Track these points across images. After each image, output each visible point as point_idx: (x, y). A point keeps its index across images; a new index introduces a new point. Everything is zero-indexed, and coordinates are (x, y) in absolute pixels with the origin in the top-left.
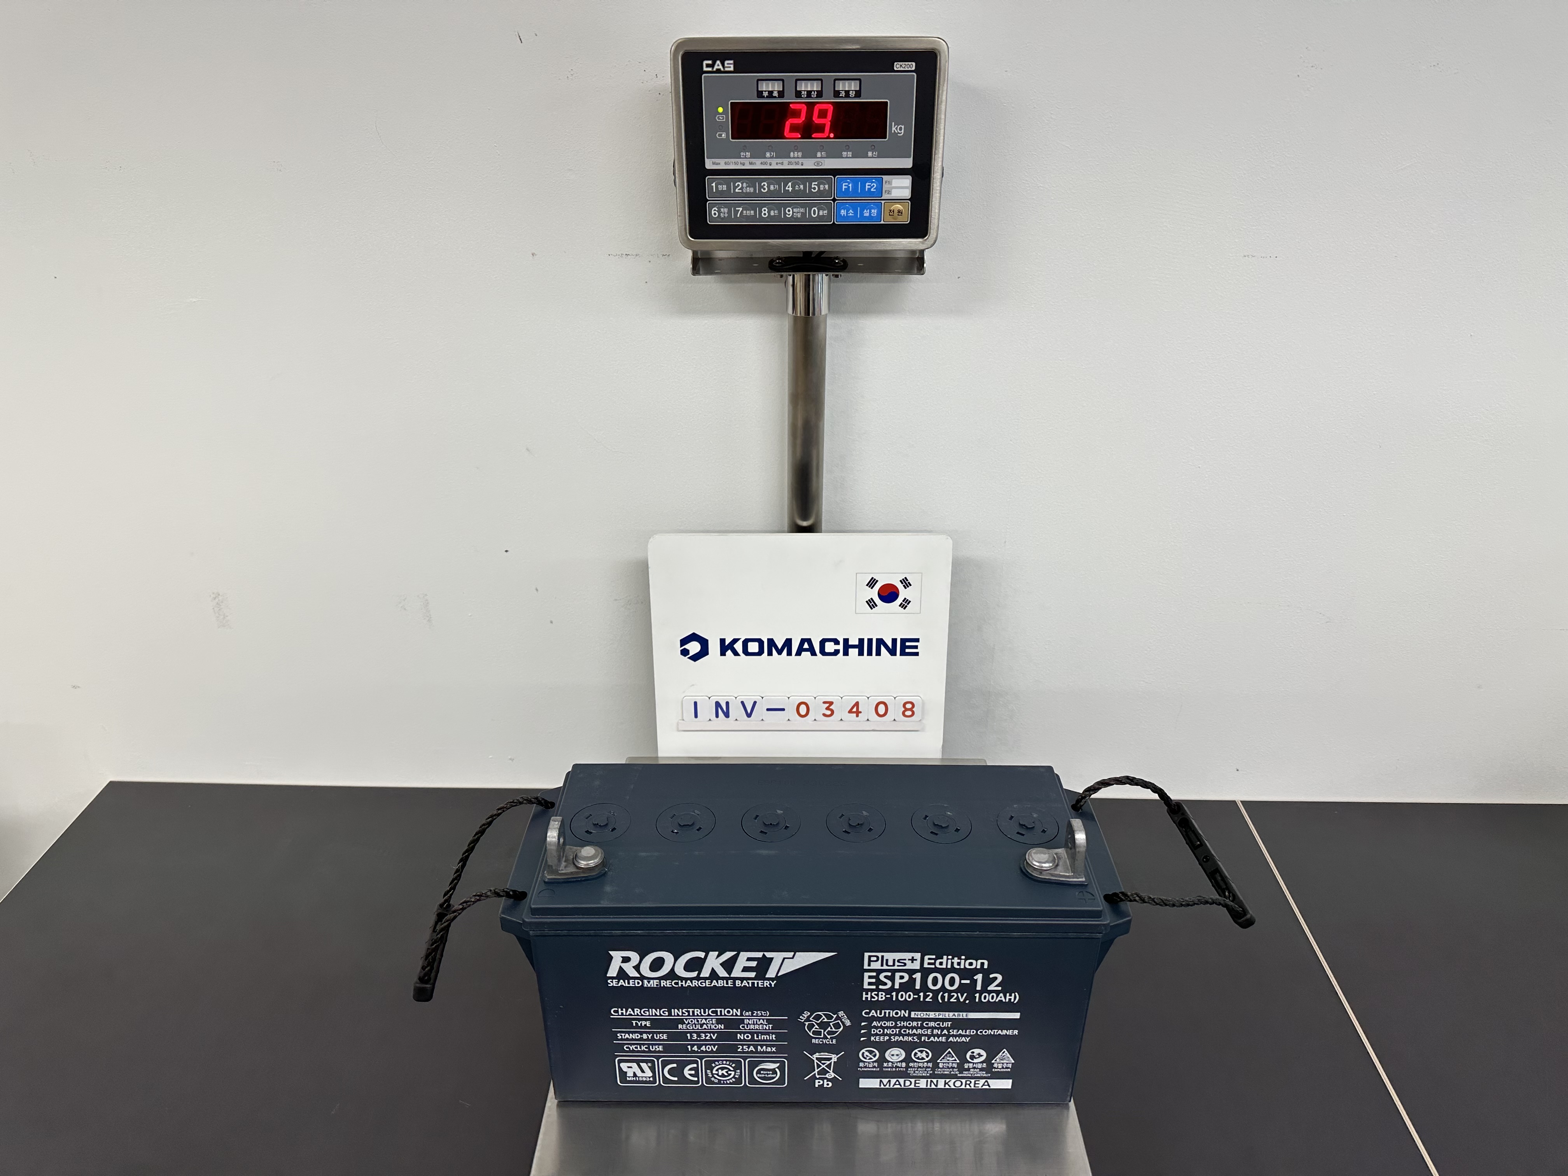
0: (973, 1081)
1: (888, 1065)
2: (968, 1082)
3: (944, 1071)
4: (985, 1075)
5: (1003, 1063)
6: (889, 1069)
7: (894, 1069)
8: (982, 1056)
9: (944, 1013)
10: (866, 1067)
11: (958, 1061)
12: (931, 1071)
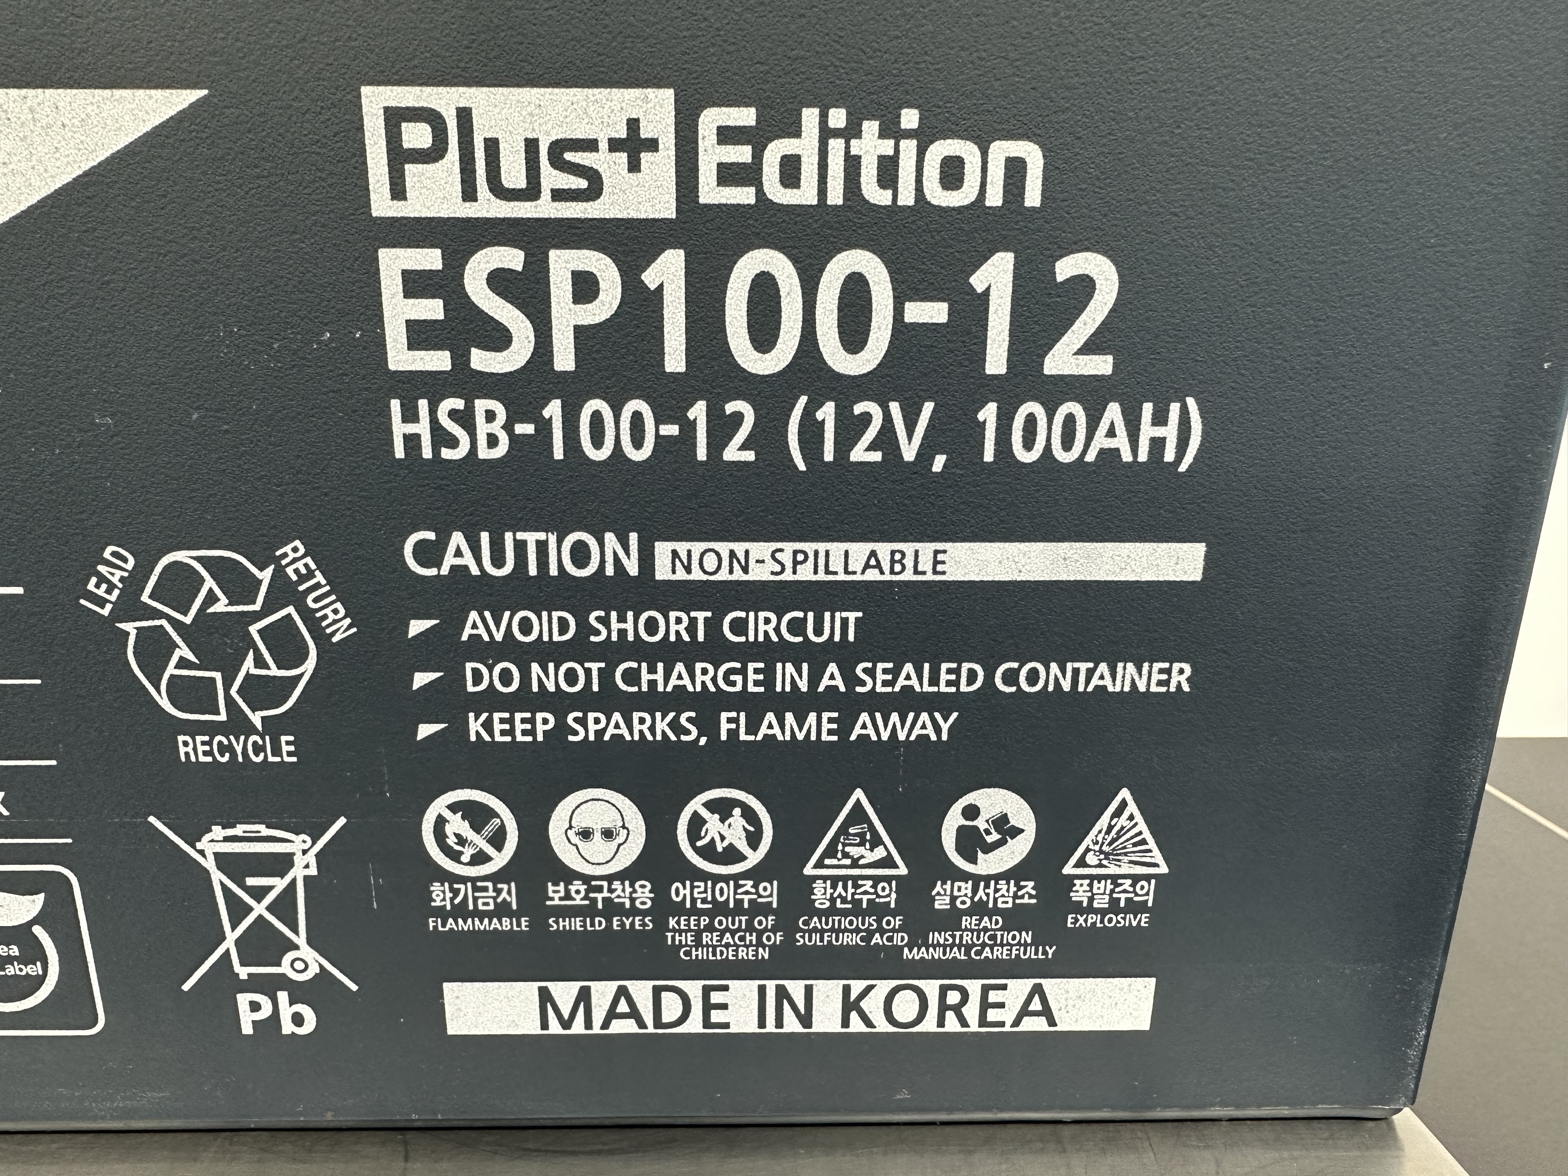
0: (974, 987)
1: (568, 896)
2: (953, 997)
3: (838, 931)
4: (1031, 953)
5: (1114, 879)
6: (576, 924)
7: (600, 924)
8: (1016, 832)
9: (822, 547)
10: (460, 911)
11: (903, 870)
12: (774, 930)
